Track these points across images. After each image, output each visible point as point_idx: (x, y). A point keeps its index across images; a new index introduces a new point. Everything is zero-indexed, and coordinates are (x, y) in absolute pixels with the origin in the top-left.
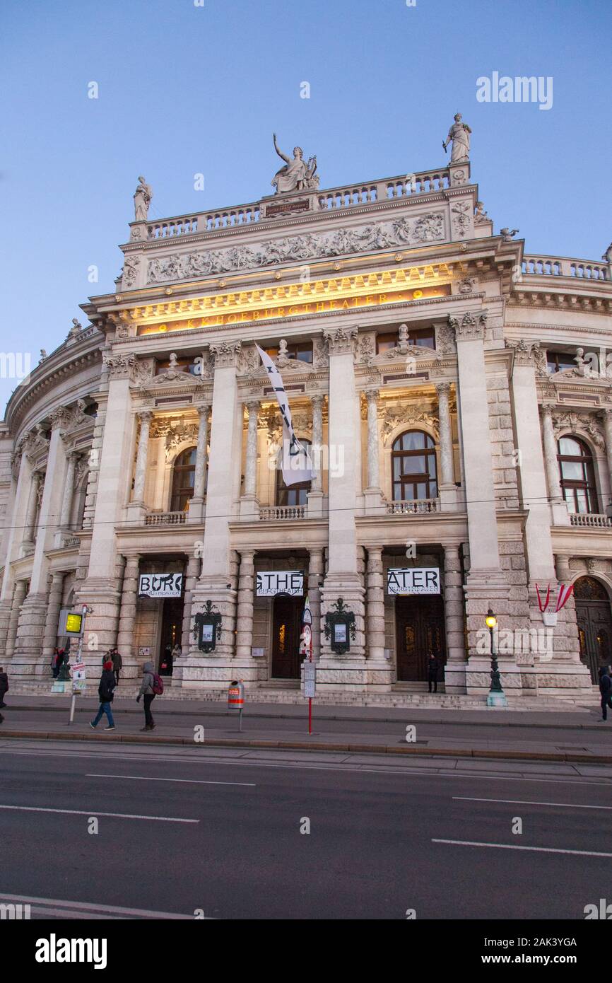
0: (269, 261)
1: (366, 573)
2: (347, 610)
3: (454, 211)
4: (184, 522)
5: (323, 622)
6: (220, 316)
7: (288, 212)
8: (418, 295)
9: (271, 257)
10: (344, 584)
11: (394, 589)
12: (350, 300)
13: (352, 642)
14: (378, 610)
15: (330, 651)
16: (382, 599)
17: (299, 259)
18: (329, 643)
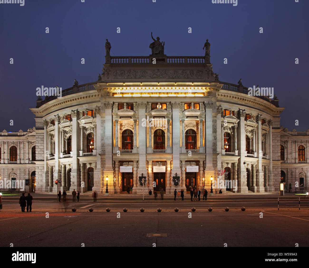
0: (153, 77)
1: (181, 167)
2: (178, 176)
3: (206, 71)
4: (132, 152)
5: (172, 179)
6: (139, 93)
7: (159, 62)
8: (196, 94)
9: (155, 76)
10: (177, 170)
11: (188, 171)
12: (178, 93)
13: (179, 183)
14: (184, 176)
15: (174, 185)
16: (185, 173)
17: (163, 78)
18: (174, 183)
